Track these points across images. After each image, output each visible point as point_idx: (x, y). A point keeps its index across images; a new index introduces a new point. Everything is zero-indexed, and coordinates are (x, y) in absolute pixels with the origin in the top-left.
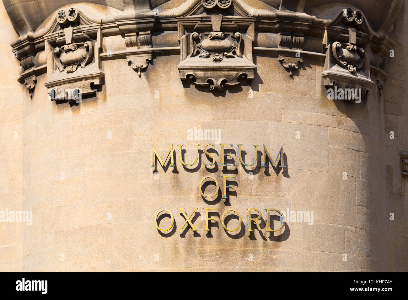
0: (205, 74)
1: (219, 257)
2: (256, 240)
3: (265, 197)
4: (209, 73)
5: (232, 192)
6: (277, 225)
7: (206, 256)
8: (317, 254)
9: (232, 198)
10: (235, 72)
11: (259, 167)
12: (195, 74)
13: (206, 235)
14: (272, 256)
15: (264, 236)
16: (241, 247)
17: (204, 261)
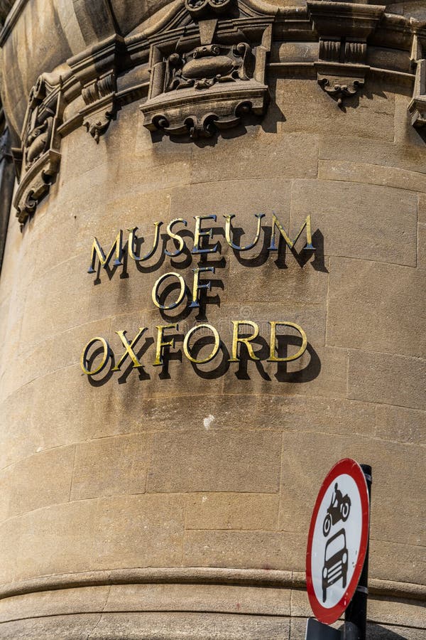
0: (181, 112)
1: (178, 413)
2: (249, 379)
3: (273, 304)
4: (188, 109)
5: (211, 297)
6: (294, 352)
7: (155, 411)
8: (379, 409)
9: (211, 308)
10: (229, 102)
11: (265, 254)
12: (166, 115)
13: (160, 375)
14: (279, 407)
15: (266, 371)
16: (219, 392)
17: (151, 420)
